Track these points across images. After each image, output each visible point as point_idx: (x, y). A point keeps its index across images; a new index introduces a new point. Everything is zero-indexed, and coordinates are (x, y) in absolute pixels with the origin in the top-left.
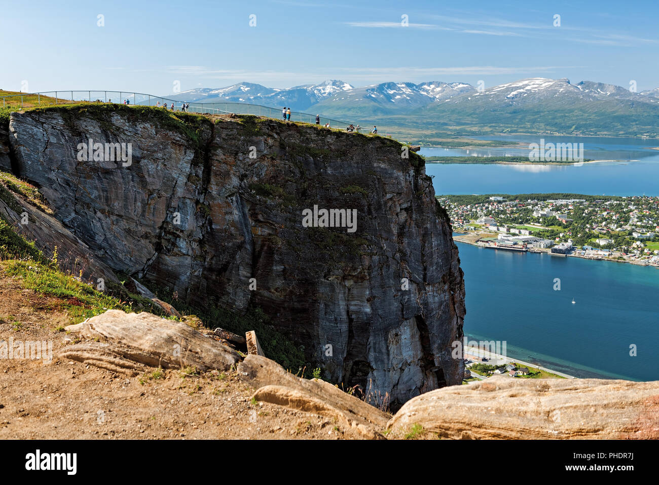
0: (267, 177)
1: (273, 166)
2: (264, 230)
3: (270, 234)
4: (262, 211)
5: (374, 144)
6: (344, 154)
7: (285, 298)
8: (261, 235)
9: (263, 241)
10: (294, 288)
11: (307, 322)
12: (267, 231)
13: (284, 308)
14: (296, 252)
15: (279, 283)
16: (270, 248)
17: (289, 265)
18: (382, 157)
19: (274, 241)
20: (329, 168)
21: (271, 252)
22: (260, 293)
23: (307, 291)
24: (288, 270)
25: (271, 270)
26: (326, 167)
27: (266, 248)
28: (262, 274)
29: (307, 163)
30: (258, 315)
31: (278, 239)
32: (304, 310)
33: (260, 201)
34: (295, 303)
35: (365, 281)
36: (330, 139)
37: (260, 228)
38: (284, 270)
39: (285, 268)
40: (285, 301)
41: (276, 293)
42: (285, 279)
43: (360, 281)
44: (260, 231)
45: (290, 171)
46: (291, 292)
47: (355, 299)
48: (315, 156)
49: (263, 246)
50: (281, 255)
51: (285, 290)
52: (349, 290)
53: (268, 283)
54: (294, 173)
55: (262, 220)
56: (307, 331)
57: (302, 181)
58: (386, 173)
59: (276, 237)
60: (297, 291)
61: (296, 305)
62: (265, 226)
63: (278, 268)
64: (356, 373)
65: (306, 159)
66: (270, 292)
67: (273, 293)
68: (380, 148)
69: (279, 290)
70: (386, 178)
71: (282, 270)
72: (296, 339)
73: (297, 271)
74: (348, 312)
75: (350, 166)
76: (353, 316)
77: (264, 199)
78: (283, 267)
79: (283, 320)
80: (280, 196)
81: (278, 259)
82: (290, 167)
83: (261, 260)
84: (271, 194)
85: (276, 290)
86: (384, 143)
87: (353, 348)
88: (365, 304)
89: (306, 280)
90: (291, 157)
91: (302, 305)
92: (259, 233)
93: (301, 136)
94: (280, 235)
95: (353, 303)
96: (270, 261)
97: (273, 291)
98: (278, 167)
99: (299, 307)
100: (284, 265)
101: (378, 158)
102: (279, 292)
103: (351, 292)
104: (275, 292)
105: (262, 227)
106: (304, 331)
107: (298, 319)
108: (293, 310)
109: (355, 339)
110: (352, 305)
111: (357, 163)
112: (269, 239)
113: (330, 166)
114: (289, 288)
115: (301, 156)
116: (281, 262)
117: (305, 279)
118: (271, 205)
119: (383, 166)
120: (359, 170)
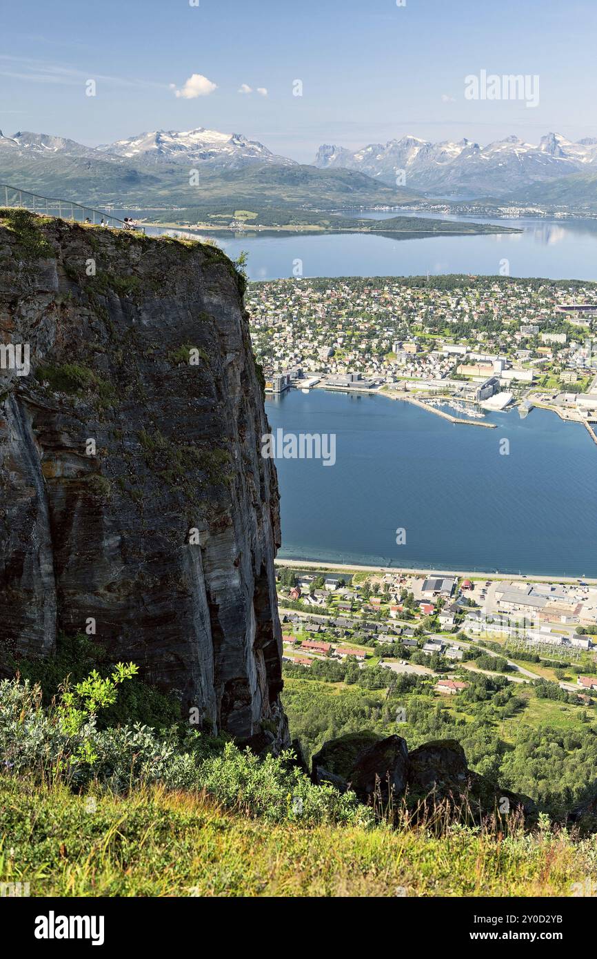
0: (61, 348)
1: (65, 321)
2: (68, 464)
3: (82, 473)
4: (70, 426)
5: (196, 258)
6: (160, 281)
7: (129, 600)
8: (63, 477)
9: (68, 489)
10: (142, 577)
11: (176, 640)
12: (73, 465)
13: (129, 622)
14: (135, 501)
15: (116, 573)
16: (88, 502)
17: (129, 531)
18: (213, 284)
19: (96, 486)
20: (144, 315)
21: (93, 511)
22: (77, 601)
23: (164, 578)
24: (129, 542)
25: (100, 550)
26: (139, 313)
27: (79, 504)
28: (79, 560)
29: (112, 308)
30: (84, 650)
31: (102, 480)
32: (167, 618)
33: (60, 402)
34: (150, 608)
35: (228, 530)
36: (135, 254)
37: (59, 463)
38: (123, 541)
39: (123, 538)
40: (129, 608)
41: (109, 594)
42: (126, 563)
43: (219, 530)
44: (61, 468)
45: (92, 329)
46: (138, 585)
47: (215, 566)
48: (121, 291)
49: (71, 499)
50: (113, 514)
51: (125, 584)
52: (203, 551)
53: (92, 578)
54: (98, 332)
55: (68, 444)
56: (177, 657)
57: (113, 347)
58: (222, 314)
59: (97, 477)
60: (148, 582)
61: (153, 610)
62: (68, 456)
63: (111, 542)
64: (232, 704)
65: (109, 299)
66: (97, 594)
67: (103, 596)
68: (205, 265)
69: (115, 587)
70: (223, 324)
71: (118, 544)
72: (158, 679)
73: (142, 540)
74: (208, 594)
75: (173, 305)
76: (217, 601)
77: (69, 398)
78: (119, 538)
79: (130, 647)
80: (93, 388)
81: (110, 524)
82: (90, 321)
83: (73, 531)
84: (80, 386)
85: (109, 588)
86: (208, 256)
87: (223, 661)
88: (232, 572)
89: (161, 554)
90: (89, 300)
91: (163, 607)
92: (58, 472)
93: (94, 251)
94: (103, 471)
95: (214, 574)
96: (94, 530)
97: (101, 591)
98: (71, 322)
99: (158, 612)
100: (121, 534)
101: (208, 284)
102: (114, 591)
103: (207, 555)
104: (106, 592)
105: (63, 460)
106: (172, 659)
107: (159, 638)
108: (149, 622)
109: (227, 643)
110: (212, 580)
111: (182, 299)
112: (85, 483)
113: (145, 309)
114: (133, 578)
115: (103, 294)
116: (117, 528)
117: (158, 553)
118: (82, 409)
119: (215, 300)
120: (187, 313)
